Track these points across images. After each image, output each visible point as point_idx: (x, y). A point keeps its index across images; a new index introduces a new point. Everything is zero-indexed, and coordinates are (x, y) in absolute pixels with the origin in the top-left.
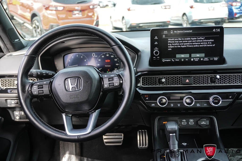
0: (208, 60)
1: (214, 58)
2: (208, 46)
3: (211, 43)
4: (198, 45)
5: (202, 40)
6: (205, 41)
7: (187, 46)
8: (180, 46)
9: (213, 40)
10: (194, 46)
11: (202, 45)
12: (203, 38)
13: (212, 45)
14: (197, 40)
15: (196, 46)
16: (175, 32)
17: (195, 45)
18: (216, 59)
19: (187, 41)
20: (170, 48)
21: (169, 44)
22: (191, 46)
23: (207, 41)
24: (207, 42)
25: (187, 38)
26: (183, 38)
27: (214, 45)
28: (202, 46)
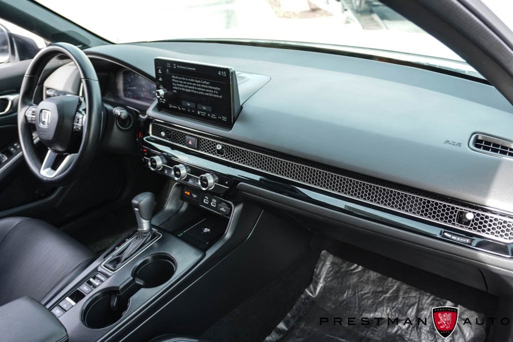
0: (216, 118)
1: (223, 117)
2: (215, 96)
3: (217, 92)
4: (203, 91)
5: (207, 85)
6: (210, 87)
7: (192, 91)
8: (184, 90)
9: (219, 89)
10: (200, 93)
11: (207, 92)
12: (207, 83)
13: (218, 96)
14: (202, 84)
15: (202, 93)
16: (178, 67)
17: (200, 91)
18: (224, 119)
19: (191, 84)
20: (175, 89)
21: (173, 84)
22: (196, 92)
23: (212, 88)
24: (213, 90)
25: (191, 79)
26: (187, 78)
27: (221, 97)
28: (208, 94)
